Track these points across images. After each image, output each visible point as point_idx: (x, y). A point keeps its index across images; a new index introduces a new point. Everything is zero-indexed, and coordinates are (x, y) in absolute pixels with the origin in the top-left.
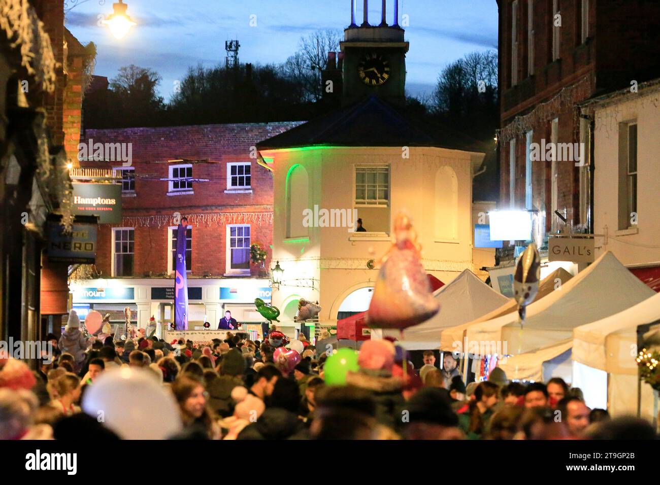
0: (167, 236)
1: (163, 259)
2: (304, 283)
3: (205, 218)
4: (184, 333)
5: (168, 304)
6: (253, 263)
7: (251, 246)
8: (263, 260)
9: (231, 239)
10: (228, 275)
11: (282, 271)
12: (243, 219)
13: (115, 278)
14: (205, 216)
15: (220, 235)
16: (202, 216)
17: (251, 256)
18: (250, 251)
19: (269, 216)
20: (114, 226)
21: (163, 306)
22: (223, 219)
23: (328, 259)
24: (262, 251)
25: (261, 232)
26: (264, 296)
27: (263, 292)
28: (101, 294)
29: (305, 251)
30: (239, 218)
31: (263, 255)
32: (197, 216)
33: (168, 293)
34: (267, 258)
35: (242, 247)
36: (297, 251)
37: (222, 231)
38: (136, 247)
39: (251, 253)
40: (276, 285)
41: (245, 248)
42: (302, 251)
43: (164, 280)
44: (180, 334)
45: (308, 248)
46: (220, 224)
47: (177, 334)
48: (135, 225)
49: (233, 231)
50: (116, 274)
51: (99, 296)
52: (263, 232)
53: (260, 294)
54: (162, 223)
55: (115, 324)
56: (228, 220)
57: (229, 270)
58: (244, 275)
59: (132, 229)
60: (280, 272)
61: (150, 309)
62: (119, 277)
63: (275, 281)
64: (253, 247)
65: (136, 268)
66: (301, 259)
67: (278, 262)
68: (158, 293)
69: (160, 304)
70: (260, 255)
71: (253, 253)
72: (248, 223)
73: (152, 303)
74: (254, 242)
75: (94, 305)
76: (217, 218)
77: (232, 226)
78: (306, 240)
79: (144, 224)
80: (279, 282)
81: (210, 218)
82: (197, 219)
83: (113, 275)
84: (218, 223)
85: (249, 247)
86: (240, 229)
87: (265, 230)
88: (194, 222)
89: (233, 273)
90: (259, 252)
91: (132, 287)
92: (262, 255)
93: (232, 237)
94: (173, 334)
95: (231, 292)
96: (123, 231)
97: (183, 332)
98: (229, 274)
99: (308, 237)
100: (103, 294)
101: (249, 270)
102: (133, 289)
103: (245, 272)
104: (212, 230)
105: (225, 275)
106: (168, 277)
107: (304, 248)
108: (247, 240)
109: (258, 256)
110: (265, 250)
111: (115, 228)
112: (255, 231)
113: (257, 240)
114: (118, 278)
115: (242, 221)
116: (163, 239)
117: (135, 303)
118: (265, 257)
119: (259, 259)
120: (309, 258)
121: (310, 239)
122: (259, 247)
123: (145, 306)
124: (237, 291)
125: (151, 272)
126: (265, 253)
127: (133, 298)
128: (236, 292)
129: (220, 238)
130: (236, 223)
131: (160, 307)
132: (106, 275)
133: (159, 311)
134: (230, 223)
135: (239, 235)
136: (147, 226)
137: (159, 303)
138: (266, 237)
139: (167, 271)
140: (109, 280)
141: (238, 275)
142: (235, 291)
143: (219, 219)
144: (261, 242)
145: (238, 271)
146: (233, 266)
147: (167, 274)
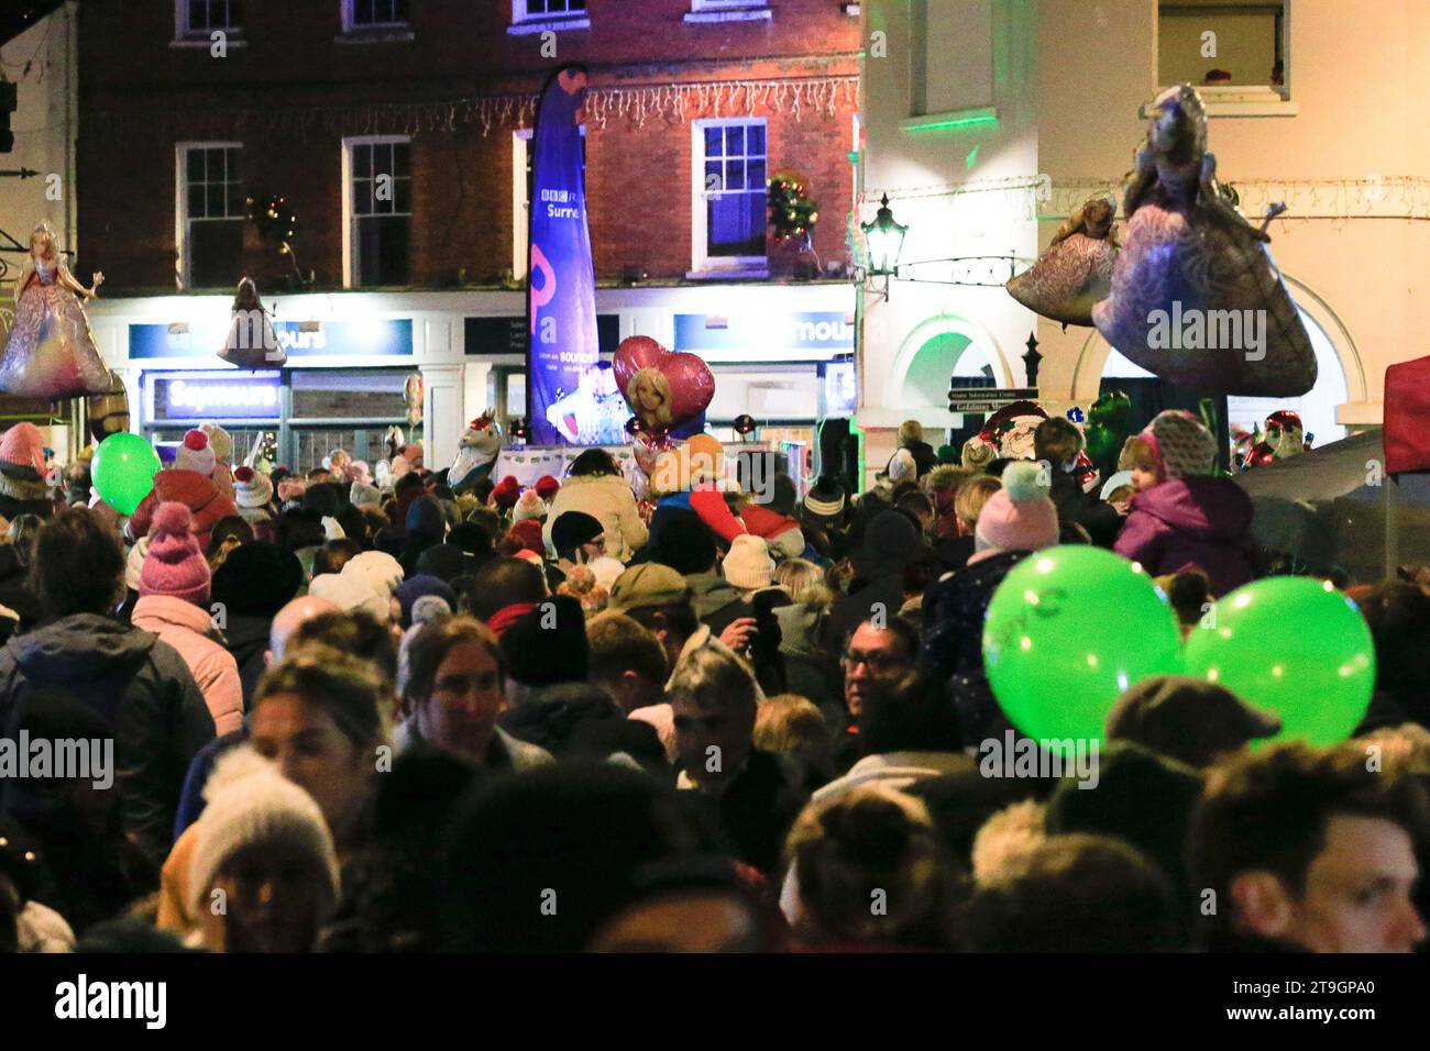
0: (511, 160)
1: (499, 231)
2: (980, 271)
3: (625, 103)
4: (559, 457)
5: (516, 370)
6: (778, 235)
7: (769, 183)
8: (807, 226)
9: (707, 163)
10: (701, 276)
11: (903, 229)
12: (744, 101)
13: (353, 289)
14: (625, 95)
15: (672, 153)
16: (617, 97)
17: (769, 214)
18: (768, 200)
19: (823, 91)
20: (350, 133)
21: (501, 375)
22: (681, 103)
23: (1067, 185)
24: (805, 198)
25: (800, 141)
26: (812, 338)
27: (810, 325)
28: (311, 340)
29: (983, 158)
30: (731, 100)
31: (808, 212)
32: (601, 98)
33: (517, 336)
34: (818, 220)
35: (742, 188)
36: (952, 161)
37: (676, 140)
38: (419, 197)
39: (770, 205)
40: (879, 281)
41: (751, 191)
42: (971, 158)
43: (504, 293)
44: (546, 459)
45: (990, 147)
46: (671, 120)
47: (534, 460)
48: (413, 127)
49: (712, 137)
50: (357, 278)
51: (307, 346)
52: (807, 138)
53: (798, 332)
54: (495, 120)
55: (357, 433)
56: (698, 107)
57: (701, 260)
58: (751, 274)
59: (405, 139)
60: (893, 234)
61: (463, 386)
62: (366, 288)
63: (878, 267)
64: (776, 185)
65: (419, 262)
66: (965, 188)
67: (885, 201)
68: (482, 337)
69: (494, 368)
70: (798, 210)
71: (778, 205)
72: (758, 114)
73: (468, 365)
74: (779, 171)
75: (294, 374)
76: (662, 100)
77: (710, 123)
78: (985, 119)
79: (439, 124)
80: (890, 268)
81: (640, 103)
82: (600, 104)
83: (347, 282)
84: (668, 115)
85: (763, 185)
86: (734, 133)
87: (814, 134)
88: (592, 114)
89: (716, 268)
90: (793, 202)
91: (405, 315)
92: (804, 212)
93: (710, 159)
94: (520, 460)
95: (708, 327)
96: (377, 147)
97: (557, 452)
98: (701, 272)
99: (994, 109)
100: (319, 338)
101: (763, 259)
102: (409, 321)
103: (752, 267)
104: (647, 135)
105: (688, 275)
106: (514, 286)
107: (977, 148)
108: (757, 168)
109: (793, 215)
110: (812, 197)
111: (349, 139)
112: (782, 137)
113: (788, 164)
114: (364, 291)
115: (742, 109)
116: (500, 171)
117: (414, 368)
118: (813, 218)
119: (794, 224)
120: (995, 184)
121: (998, 117)
122: (795, 186)
123: (449, 376)
124: (729, 325)
125: (463, 271)
126: (815, 204)
127: (407, 348)
128: (726, 327)
129: (672, 164)
130: (722, 114)
131: (493, 378)
132: (329, 282)
133: (492, 387)
134: (704, 116)
135: (730, 153)
136: (448, 129)
137: (488, 366)
138: (815, 155)
139: (511, 265)
140: (335, 297)
141: (732, 276)
142: (724, 324)
143: (670, 102)
144: (801, 171)
145: (729, 262)
146: (714, 250)
147: (512, 277)
